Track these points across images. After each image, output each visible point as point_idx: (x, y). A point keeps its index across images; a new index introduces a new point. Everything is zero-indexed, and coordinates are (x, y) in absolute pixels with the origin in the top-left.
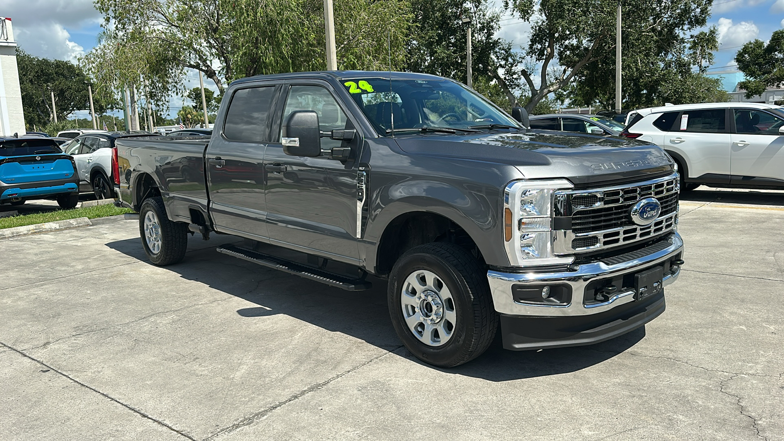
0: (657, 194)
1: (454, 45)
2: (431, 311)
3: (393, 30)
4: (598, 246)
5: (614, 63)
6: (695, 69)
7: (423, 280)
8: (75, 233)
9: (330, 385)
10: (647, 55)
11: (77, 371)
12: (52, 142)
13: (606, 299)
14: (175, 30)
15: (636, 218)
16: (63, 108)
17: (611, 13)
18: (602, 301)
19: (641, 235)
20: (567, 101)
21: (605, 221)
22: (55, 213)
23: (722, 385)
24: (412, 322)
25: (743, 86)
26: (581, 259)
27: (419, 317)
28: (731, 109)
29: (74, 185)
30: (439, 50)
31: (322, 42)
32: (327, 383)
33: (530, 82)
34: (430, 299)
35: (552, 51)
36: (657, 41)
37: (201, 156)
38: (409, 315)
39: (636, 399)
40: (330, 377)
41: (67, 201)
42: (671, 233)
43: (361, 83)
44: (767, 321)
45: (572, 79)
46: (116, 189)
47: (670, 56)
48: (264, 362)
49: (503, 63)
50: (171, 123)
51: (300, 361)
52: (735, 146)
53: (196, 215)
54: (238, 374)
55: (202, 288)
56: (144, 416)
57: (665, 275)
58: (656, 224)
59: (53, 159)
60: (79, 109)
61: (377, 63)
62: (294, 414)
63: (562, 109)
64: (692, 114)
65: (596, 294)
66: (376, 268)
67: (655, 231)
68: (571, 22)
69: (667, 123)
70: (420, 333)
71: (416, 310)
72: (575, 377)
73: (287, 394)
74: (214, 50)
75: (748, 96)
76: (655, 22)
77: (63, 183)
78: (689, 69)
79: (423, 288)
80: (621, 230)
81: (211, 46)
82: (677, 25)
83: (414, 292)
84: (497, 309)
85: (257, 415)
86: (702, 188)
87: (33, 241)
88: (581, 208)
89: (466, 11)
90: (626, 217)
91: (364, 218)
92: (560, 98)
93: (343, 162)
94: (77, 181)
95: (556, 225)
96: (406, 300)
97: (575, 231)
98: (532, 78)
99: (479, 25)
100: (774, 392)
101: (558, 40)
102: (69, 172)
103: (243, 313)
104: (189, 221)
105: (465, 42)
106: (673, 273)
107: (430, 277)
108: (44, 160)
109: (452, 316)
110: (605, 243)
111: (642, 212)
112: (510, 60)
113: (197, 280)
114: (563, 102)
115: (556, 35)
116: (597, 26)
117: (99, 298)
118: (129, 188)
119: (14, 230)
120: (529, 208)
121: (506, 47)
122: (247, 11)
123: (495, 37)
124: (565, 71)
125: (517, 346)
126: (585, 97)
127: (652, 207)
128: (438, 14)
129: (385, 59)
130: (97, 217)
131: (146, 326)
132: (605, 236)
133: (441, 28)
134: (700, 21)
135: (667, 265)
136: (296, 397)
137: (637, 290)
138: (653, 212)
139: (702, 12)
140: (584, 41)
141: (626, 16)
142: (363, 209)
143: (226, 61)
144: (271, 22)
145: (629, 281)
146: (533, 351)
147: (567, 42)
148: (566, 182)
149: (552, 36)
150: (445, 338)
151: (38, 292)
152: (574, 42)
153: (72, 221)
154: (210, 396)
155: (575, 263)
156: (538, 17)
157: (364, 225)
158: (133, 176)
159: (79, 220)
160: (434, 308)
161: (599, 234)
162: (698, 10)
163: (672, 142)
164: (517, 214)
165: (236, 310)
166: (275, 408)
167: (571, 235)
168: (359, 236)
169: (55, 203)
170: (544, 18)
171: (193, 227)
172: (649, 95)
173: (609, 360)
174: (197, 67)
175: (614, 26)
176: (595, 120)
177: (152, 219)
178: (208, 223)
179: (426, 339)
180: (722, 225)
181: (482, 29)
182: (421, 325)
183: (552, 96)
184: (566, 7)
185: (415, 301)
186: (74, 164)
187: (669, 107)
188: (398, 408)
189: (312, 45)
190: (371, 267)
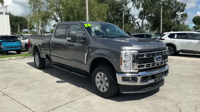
0: (161, 55)
1: (120, 15)
2: (102, 83)
3: (103, 11)
4: (145, 67)
5: (160, 21)
6: (181, 23)
7: (101, 75)
8: (19, 60)
9: (75, 101)
10: (169, 19)
11: (12, 95)
12: (16, 37)
13: (147, 81)
14: (49, 10)
15: (155, 61)
16: (21, 28)
17: (160, 8)
18: (145, 82)
19: (157, 65)
20: (149, 30)
21: (147, 61)
22: (15, 55)
23: (176, 105)
24: (98, 85)
25: (194, 27)
26: (140, 71)
27: (99, 84)
28: (188, 33)
29: (20, 48)
30: (116, 16)
31: (85, 14)
32: (74, 101)
33: (139, 25)
34: (102, 80)
35: (145, 17)
36: (171, 15)
37: (49, 41)
38: (97, 84)
39: (153, 108)
40: (76, 99)
41: (19, 52)
42: (166, 65)
43: (88, 24)
44: (191, 88)
45: (150, 24)
46: (29, 49)
47: (175, 19)
48: (59, 95)
49: (132, 20)
50: (49, 33)
51: (69, 95)
52: (189, 43)
53: (47, 56)
54: (52, 97)
55: (48, 75)
56: (26, 107)
57: (163, 75)
58: (161, 62)
59: (15, 41)
60: (25, 29)
61: (99, 19)
62: (65, 109)
63: (148, 32)
64: (178, 34)
65: (144, 80)
66: (90, 71)
67: (161, 64)
68: (149, 10)
69: (171, 36)
70: (100, 88)
71: (99, 82)
72: (139, 101)
73: (64, 103)
74: (58, 15)
75: (195, 30)
76: (171, 11)
77: (17, 47)
78: (180, 23)
79: (101, 77)
80: (151, 63)
81: (57, 14)
82: (177, 12)
83: (99, 78)
84: (118, 83)
85: (55, 108)
86: (180, 53)
87: (8, 62)
88: (140, 58)
89: (123, 7)
90: (152, 60)
91: (87, 58)
92: (147, 29)
93: (82, 44)
94: (21, 47)
95: (134, 62)
96: (97, 80)
97: (138, 63)
98: (139, 24)
99: (126, 10)
100: (190, 107)
101: (146, 15)
102: (19, 44)
103: (57, 82)
104: (45, 58)
105: (122, 15)
106: (166, 75)
107: (102, 74)
108: (13, 41)
109: (107, 84)
110: (146, 67)
111: (157, 59)
112: (134, 19)
113: (47, 73)
114: (148, 30)
115: (146, 13)
116: (156, 11)
117: (21, 77)
118: (32, 49)
119: (4, 59)
120: (127, 57)
121: (133, 16)
122: (66, 5)
123: (130, 13)
124: (148, 22)
125: (123, 93)
126: (153, 29)
127: (160, 58)
128: (116, 7)
129: (101, 18)
130: (25, 56)
131: (32, 84)
132: (147, 65)
133: (116, 11)
134: (183, 11)
135: (164, 73)
136: (66, 104)
137: (155, 79)
138: (160, 59)
139: (183, 8)
140: (153, 15)
141: (163, 9)
142: (87, 56)
143: (61, 18)
144: (72, 8)
145: (153, 77)
146: (129, 94)
147: (148, 15)
148: (136, 51)
149: (145, 13)
150: (106, 90)
151: (7, 75)
152: (150, 15)
153: (19, 57)
154: (44, 103)
155: (139, 72)
156: (141, 9)
157: (87, 60)
158: (33, 46)
159: (21, 57)
160: (103, 82)
161: (145, 64)
162: (182, 8)
163: (173, 41)
164: (124, 59)
165: (55, 81)
166: (60, 107)
167: (138, 65)
168: (85, 63)
169: (16, 52)
170: (143, 9)
171: (47, 60)
172: (169, 29)
173: (148, 97)
174: (54, 19)
175: (160, 11)
176: (154, 35)
177: (37, 57)
178: (50, 59)
179: (101, 90)
180: (184, 63)
181: (127, 11)
182: (100, 86)
183: (145, 28)
184: (148, 6)
185: (99, 80)
186: (21, 42)
187: (172, 32)
188: (92, 108)
189: (83, 14)
190: (88, 71)
